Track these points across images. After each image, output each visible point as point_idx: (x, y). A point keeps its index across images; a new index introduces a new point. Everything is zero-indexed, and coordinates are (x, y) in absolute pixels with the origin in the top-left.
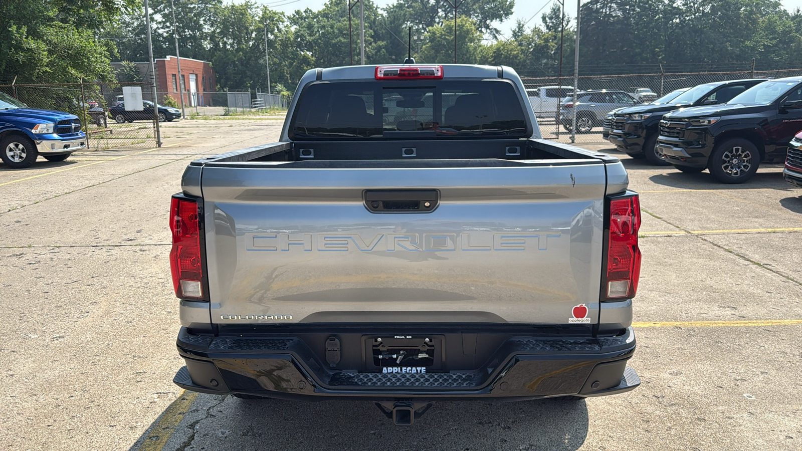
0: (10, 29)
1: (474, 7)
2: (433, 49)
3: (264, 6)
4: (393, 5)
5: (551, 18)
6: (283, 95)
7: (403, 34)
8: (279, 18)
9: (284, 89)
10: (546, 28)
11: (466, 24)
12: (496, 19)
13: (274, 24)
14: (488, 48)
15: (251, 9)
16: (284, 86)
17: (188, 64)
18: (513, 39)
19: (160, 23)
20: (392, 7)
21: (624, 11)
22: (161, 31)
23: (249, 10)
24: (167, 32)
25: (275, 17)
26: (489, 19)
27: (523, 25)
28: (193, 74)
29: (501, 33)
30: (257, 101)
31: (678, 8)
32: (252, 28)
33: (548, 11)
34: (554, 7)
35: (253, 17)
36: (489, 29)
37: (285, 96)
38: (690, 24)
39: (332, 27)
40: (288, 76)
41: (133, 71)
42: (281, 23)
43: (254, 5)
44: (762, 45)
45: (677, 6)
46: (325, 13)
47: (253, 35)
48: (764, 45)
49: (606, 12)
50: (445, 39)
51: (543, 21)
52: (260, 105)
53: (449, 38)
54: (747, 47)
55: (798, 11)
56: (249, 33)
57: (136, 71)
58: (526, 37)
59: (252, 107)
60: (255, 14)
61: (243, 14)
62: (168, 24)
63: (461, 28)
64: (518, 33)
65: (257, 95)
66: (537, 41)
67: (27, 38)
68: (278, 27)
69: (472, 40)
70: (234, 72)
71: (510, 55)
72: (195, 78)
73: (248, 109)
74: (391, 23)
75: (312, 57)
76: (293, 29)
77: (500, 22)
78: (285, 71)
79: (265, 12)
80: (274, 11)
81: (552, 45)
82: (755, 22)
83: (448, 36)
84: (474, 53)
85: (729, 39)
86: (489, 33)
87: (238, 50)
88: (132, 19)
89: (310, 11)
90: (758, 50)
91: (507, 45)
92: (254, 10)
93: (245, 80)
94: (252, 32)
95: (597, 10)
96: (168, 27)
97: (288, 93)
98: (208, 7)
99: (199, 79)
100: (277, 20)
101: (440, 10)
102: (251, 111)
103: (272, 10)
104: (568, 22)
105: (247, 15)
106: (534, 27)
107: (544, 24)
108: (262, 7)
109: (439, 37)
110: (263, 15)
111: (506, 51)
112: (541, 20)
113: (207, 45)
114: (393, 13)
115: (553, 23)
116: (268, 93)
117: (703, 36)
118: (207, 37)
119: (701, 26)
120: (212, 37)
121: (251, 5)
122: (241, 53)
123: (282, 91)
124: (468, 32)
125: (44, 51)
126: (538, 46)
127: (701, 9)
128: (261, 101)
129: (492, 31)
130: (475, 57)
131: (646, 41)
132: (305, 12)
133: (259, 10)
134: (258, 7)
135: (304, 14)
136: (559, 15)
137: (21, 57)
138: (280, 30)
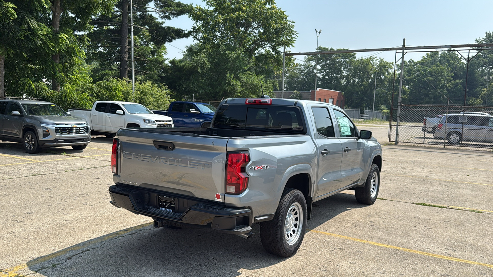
0: (227, 75)
3: (381, 59)
6: (384, 112)
7: (477, 75)
8: (389, 66)
9: (386, 108)
13: (385, 70)
15: (372, 61)
16: (386, 107)
17: (329, 93)
19: (319, 70)
20: (471, 57)
22: (318, 75)
23: (371, 62)
24: (322, 75)
25: (387, 66)
28: (331, 98)
30: (364, 115)
32: (372, 72)
35: (373, 65)
37: (385, 112)
39: (425, 70)
40: (390, 100)
41: (298, 96)
42: (390, 69)
43: (375, 58)
46: (422, 62)
47: (372, 76)
52: (366, 117)
56: (369, 75)
57: (300, 96)
59: (360, 118)
60: (375, 64)
61: (367, 64)
62: (323, 71)
65: (365, 111)
67: (233, 80)
68: (388, 72)
70: (357, 98)
72: (332, 100)
73: (357, 120)
74: (468, 68)
75: (408, 89)
76: (398, 72)
78: (389, 98)
79: (381, 62)
80: (387, 62)
87: (361, 85)
88: (305, 68)
89: (413, 61)
92: (374, 61)
93: (362, 102)
94: (371, 75)
96: (323, 72)
97: (389, 111)
98: (347, 60)
99: (334, 101)
100: (387, 67)
102: (359, 121)
103: (386, 62)
105: (369, 64)
108: (380, 60)
110: (379, 64)
113: (343, 82)
116: (373, 110)
118: (344, 78)
120: (347, 77)
121: (373, 59)
122: (362, 87)
123: (384, 109)
125: (239, 86)
128: (367, 115)
132: (409, 62)
133: (377, 61)
134: (377, 60)
135: (408, 63)
137: (229, 88)
138: (389, 73)
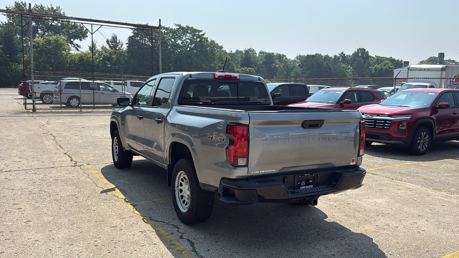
1: (63, 30)
2: (37, 52)
4: (6, 23)
5: (112, 42)
7: (15, 42)
10: (109, 47)
11: (60, 40)
12: (77, 39)
14: (75, 55)
18: (90, 51)
20: (5, 23)
21: (152, 43)
26: (72, 39)
27: (95, 44)
29: (81, 47)
31: (178, 44)
33: (110, 38)
34: (113, 36)
36: (73, 44)
38: (186, 53)
44: (218, 66)
45: (178, 43)
48: (219, 66)
49: (142, 42)
50: (46, 47)
51: (107, 43)
53: (49, 47)
54: (211, 66)
55: (231, 52)
58: (98, 51)
63: (57, 42)
64: (93, 48)
66: (105, 54)
69: (64, 50)
71: (89, 60)
74: (6, 34)
77: (79, 41)
81: (114, 57)
82: (214, 55)
83: (48, 46)
84: (66, 57)
85: (204, 62)
86: (73, 46)
90: (216, 69)
91: (87, 54)
95: (138, 41)
101: (39, 30)
104: (122, 45)
106: (102, 46)
107: (107, 45)
109: (41, 46)
111: (86, 58)
112: (106, 42)
114: (7, 28)
115: (113, 45)
117: (192, 59)
119: (190, 55)
124: (62, 44)
126: (106, 56)
127: (190, 46)
129: (75, 46)
130: (67, 60)
131: (165, 60)
136: (116, 41)
